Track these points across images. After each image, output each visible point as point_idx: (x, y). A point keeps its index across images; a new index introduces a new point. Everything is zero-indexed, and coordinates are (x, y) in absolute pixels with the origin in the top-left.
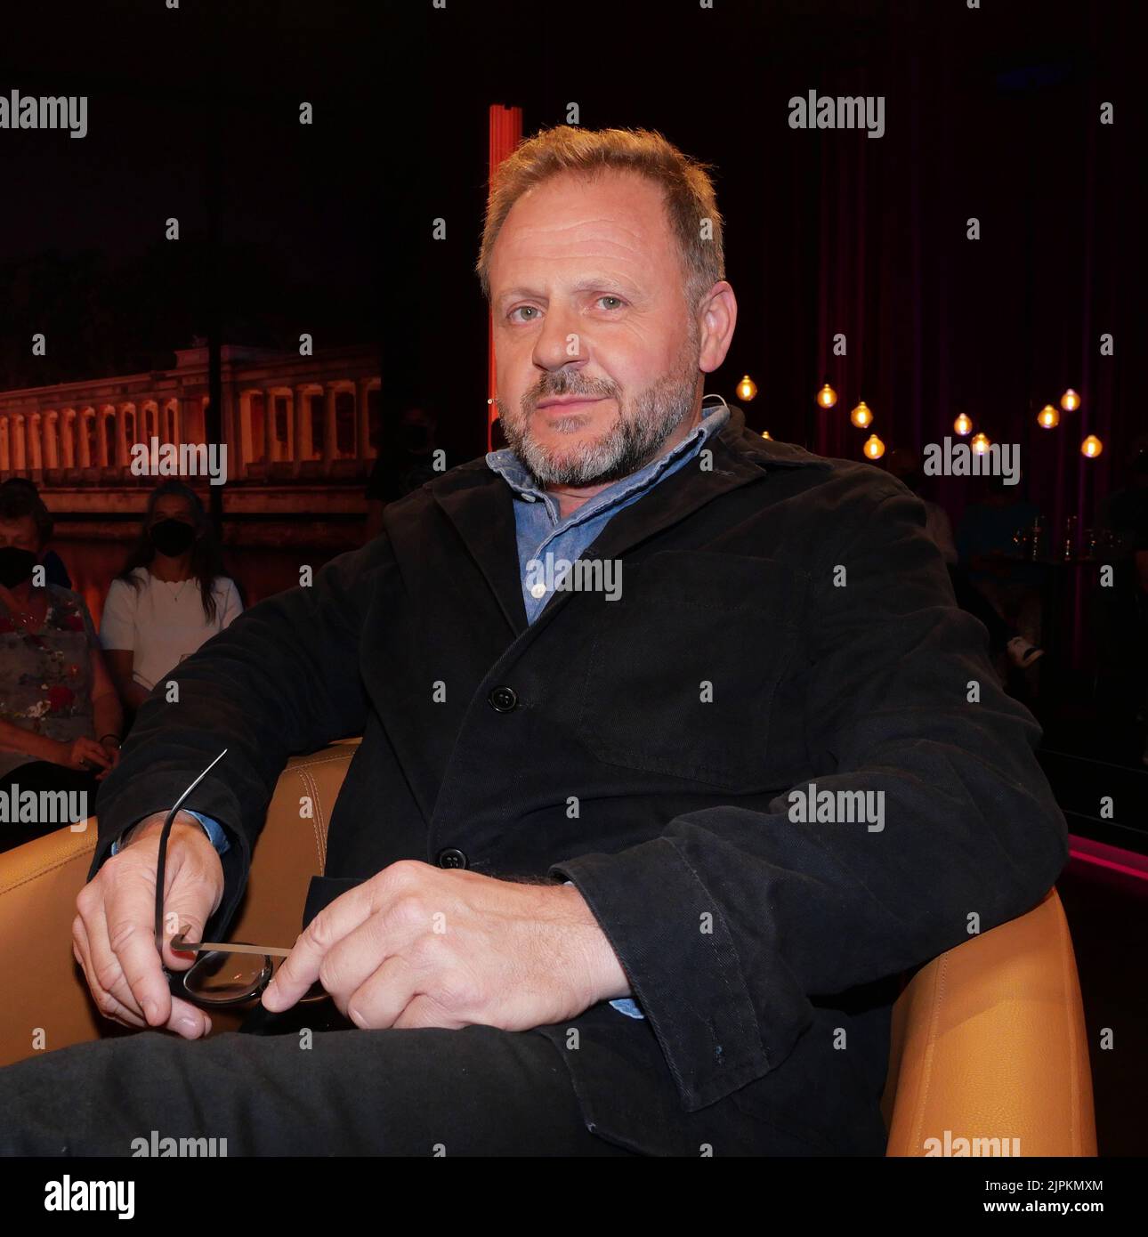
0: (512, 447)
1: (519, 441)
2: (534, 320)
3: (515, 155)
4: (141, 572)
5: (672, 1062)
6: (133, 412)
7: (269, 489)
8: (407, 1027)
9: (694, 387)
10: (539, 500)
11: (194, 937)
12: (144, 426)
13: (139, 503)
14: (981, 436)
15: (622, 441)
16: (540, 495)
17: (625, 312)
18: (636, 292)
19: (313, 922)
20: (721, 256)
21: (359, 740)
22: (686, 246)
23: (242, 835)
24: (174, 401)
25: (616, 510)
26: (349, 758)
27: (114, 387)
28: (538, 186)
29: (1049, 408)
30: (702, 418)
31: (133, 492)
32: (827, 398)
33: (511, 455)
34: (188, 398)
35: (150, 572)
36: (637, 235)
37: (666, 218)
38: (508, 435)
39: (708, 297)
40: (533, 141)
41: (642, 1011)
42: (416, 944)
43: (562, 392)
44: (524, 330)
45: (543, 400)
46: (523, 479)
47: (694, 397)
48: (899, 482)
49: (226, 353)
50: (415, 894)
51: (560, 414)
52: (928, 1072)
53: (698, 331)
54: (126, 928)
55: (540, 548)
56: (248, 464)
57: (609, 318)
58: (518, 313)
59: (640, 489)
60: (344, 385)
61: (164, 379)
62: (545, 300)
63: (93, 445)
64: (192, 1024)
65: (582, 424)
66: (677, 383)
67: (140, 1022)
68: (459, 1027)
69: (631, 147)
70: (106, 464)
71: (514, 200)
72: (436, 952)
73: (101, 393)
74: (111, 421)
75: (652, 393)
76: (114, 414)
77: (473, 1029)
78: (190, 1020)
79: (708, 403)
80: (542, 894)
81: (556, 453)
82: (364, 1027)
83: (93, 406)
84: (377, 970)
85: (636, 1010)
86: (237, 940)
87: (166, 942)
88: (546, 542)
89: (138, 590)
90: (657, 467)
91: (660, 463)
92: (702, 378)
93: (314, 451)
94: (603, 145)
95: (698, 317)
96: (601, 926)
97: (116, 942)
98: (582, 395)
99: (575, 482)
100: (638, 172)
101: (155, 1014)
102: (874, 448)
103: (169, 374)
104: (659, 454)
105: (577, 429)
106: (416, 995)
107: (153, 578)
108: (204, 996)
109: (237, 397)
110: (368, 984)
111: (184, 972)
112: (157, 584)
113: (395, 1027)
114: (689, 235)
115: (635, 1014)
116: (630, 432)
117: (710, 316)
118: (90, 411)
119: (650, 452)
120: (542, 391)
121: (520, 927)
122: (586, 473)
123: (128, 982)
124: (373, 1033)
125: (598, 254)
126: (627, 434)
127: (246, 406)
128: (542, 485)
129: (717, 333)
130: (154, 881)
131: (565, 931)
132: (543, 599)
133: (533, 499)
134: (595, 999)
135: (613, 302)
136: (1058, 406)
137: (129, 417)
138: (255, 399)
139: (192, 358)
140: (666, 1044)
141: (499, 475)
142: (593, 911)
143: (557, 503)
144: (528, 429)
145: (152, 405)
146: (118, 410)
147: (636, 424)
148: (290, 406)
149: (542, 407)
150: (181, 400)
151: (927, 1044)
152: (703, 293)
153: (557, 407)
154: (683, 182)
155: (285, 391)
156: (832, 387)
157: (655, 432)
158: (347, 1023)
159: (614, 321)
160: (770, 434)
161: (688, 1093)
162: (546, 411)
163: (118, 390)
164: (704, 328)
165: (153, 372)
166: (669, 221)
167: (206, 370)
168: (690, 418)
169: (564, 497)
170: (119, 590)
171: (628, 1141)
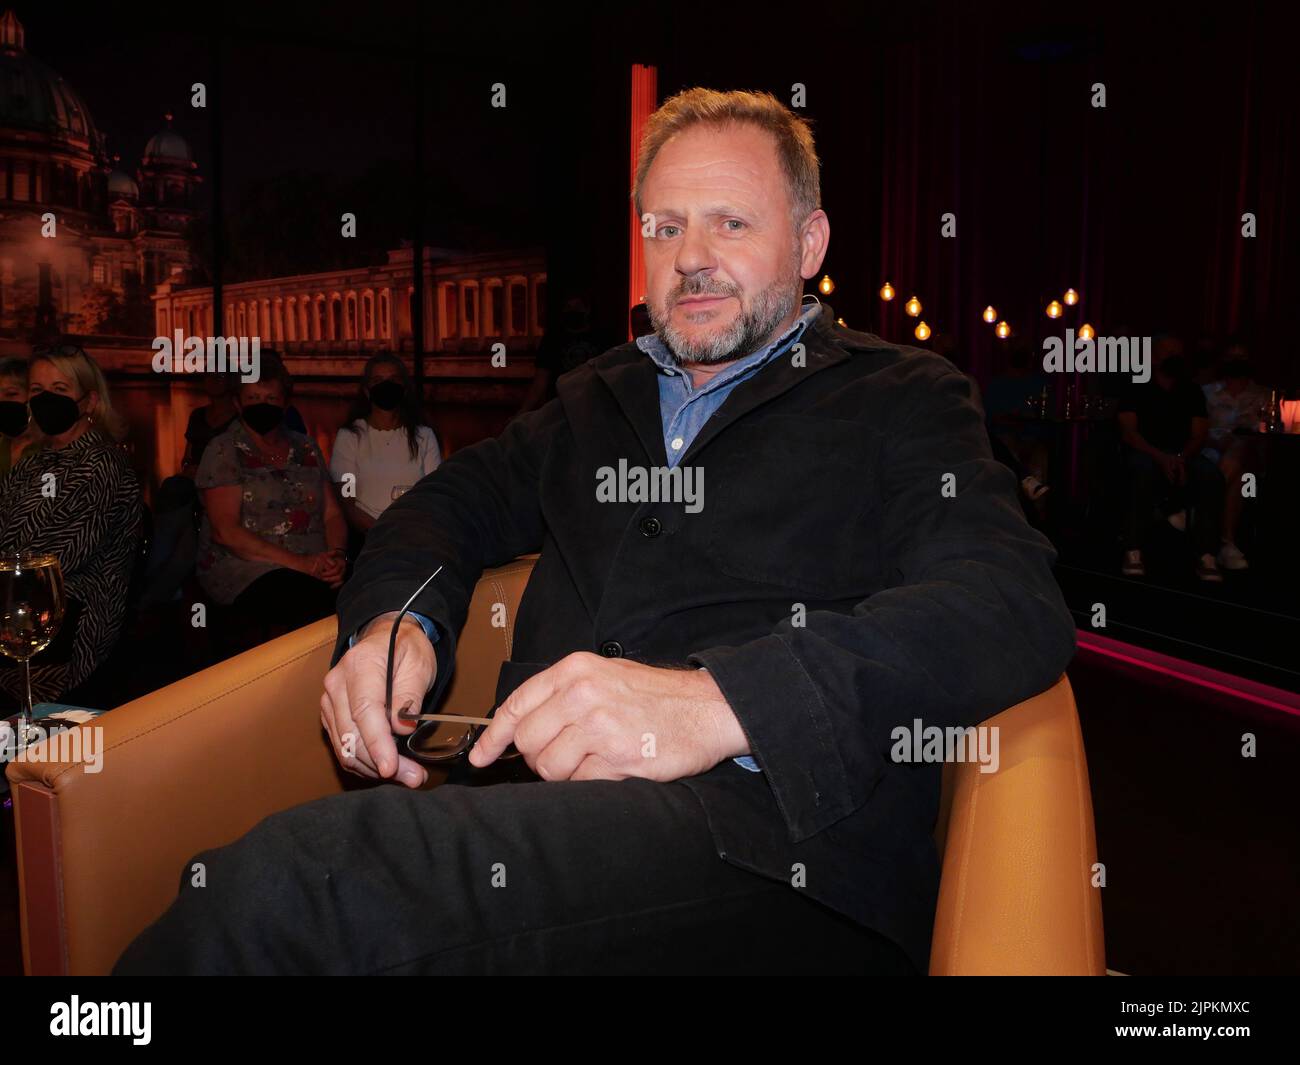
0: (657, 333)
1: (662, 328)
2: (675, 237)
3: (662, 109)
4: (361, 423)
5: (781, 804)
6: (355, 298)
7: (461, 358)
8: (582, 779)
9: (797, 290)
10: (677, 374)
11: (415, 710)
12: (363, 308)
13: (358, 368)
14: (1004, 323)
15: (743, 329)
16: (679, 370)
17: (746, 231)
18: (755, 216)
19: (509, 699)
20: (818, 189)
21: (537, 556)
22: (792, 181)
23: (449, 629)
24: (387, 290)
25: (737, 383)
26: (530, 569)
27: (340, 278)
28: (679, 133)
29: (1055, 303)
30: (803, 312)
31: (355, 360)
32: (888, 293)
33: (656, 339)
34: (398, 287)
35: (369, 422)
36: (756, 172)
37: (777, 161)
38: (654, 324)
39: (808, 221)
40: (676, 99)
41: (759, 767)
42: (589, 716)
43: (697, 292)
44: (669, 244)
45: (682, 298)
46: (664, 359)
47: (796, 297)
48: (950, 364)
49: (427, 253)
50: (587, 678)
51: (696, 309)
52: (973, 812)
53: (800, 247)
54: (363, 704)
55: (679, 410)
56: (444, 339)
57: (733, 236)
58: (663, 231)
59: (755, 367)
60: (519, 279)
61: (379, 272)
62: (684, 221)
63: (324, 323)
64: (414, 776)
65: (713, 316)
66: (784, 286)
67: (374, 775)
68: (621, 779)
69: (751, 105)
70: (333, 338)
71: (661, 144)
72: (605, 723)
73: (328, 283)
74: (338, 305)
75: (765, 294)
76: (339, 299)
77: (631, 781)
78: (413, 774)
79: (806, 301)
80: (684, 677)
81: (693, 338)
82: (548, 779)
83: (323, 293)
84: (558, 736)
85: (754, 765)
86: (445, 711)
87: (394, 713)
88: (683, 406)
89: (359, 436)
90: (768, 351)
91: (770, 348)
92: (802, 283)
93: (495, 330)
94: (730, 103)
95: (800, 236)
96: (728, 702)
97: (355, 714)
98: (713, 295)
99: (706, 361)
100: (756, 124)
101: (386, 769)
102: (923, 332)
103: (383, 269)
104: (770, 341)
105: (709, 320)
106: (588, 755)
107: (371, 428)
108: (421, 755)
109: (435, 286)
110: (550, 747)
111: (407, 737)
112: (373, 432)
113: (572, 779)
114: (794, 172)
115: (754, 769)
116: (750, 322)
117: (809, 237)
118: (321, 297)
119: (764, 338)
120: (682, 291)
121: (667, 703)
122: (715, 354)
123: (365, 744)
124: (556, 784)
125: (725, 187)
126: (746, 325)
127: (442, 294)
128: (680, 363)
129: (814, 248)
130: (385, 667)
131: (701, 705)
132: (680, 450)
133: (673, 374)
134: (723, 758)
135: (736, 224)
136: (1062, 302)
137: (351, 302)
138: (449, 289)
139: (400, 257)
140: (777, 791)
141: (647, 354)
142: (722, 690)
143: (691, 376)
144: (669, 320)
145: (369, 293)
146: (343, 297)
147: (753, 317)
148: (476, 294)
149: (682, 303)
150: (392, 289)
151: (972, 791)
152: (804, 218)
153: (693, 304)
154: (790, 132)
155: (473, 283)
156: (891, 285)
157: (767, 324)
158: (534, 777)
159: (736, 239)
160: (844, 321)
161: (794, 828)
162: (685, 307)
163: (343, 281)
164: (805, 245)
165: (370, 267)
166: (780, 163)
167: (411, 266)
168: (794, 313)
169: (696, 372)
170: (344, 437)
171: (751, 865)
